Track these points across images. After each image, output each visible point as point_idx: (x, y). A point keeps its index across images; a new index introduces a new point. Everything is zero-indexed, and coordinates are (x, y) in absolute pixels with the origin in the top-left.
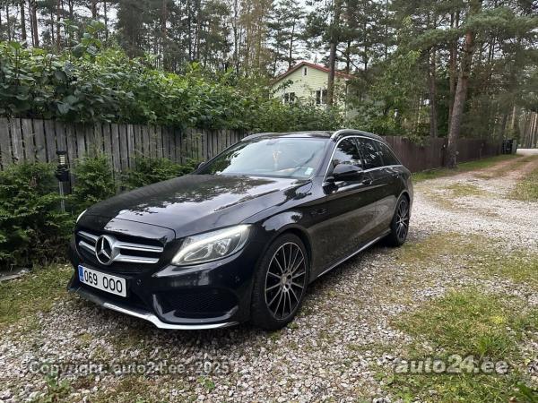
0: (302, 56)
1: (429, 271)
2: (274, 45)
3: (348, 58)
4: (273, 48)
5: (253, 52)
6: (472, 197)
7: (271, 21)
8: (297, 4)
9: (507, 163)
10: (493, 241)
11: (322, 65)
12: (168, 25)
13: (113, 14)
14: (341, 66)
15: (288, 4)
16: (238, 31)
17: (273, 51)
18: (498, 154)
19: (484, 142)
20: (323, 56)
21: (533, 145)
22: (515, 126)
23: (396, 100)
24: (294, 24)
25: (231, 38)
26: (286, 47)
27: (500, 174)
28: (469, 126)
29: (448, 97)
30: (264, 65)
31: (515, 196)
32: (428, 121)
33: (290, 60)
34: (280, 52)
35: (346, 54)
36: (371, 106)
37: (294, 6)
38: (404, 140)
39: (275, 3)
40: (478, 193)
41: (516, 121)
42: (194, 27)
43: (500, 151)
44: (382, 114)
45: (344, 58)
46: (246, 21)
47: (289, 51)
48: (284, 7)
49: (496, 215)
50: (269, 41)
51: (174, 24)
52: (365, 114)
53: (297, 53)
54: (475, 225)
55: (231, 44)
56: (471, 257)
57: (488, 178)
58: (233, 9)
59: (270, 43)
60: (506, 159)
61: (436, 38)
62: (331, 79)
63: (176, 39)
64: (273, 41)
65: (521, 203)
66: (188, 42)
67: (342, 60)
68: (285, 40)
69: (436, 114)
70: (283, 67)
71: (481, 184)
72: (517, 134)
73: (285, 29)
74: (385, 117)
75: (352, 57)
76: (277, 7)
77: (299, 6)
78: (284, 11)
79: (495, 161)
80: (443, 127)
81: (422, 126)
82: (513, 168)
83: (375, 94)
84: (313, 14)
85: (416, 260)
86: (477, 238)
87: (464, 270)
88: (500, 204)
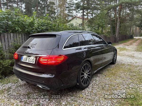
0: (75, 15)
1: (118, 81)
2: (67, 12)
3: (88, 15)
4: (67, 13)
5: (62, 14)
6: (125, 51)
7: (67, 6)
8: (73, 1)
9: (132, 41)
10: (136, 67)
11: (81, 17)
12: (39, 8)
13: (23, 6)
14: (86, 17)
15: (71, 1)
16: (58, 9)
17: (67, 14)
18: (129, 39)
19: (125, 35)
20: (81, 15)
21: (137, 36)
22: (132, 31)
23: (101, 24)
24: (73, 6)
25: (56, 11)
26: (71, 13)
27: (131, 44)
28: (121, 31)
29: (115, 24)
30: (65, 18)
31: (137, 50)
32: (110, 31)
33: (72, 16)
34: (69, 14)
35: (87, 14)
36: (94, 27)
37: (73, 2)
38: (104, 36)
39: (67, 1)
40: (127, 50)
41: (133, 30)
42: (46, 8)
43: (129, 38)
44: (97, 29)
45: (86, 15)
46: (60, 6)
47: (72, 14)
48: (70, 2)
49: (134, 57)
50: (66, 11)
51: (40, 8)
52: (92, 29)
53: (74, 14)
54: (129, 61)
55: (56, 13)
56: (131, 74)
57: (128, 45)
58: (56, 3)
59: (66, 12)
60: (131, 40)
61: (111, 7)
62: (83, 20)
63: (41, 12)
64: (67, 11)
65: (140, 52)
66: (44, 13)
67: (86, 16)
68: (71, 11)
69: (112, 29)
70: (70, 18)
71: (127, 47)
72: (133, 33)
73: (70, 8)
74: (98, 29)
75: (89, 15)
76: (68, 2)
77: (74, 2)
78: (70, 3)
79: (129, 40)
80: (114, 32)
81: (108, 32)
82: (134, 42)
83: (95, 23)
84: (77, 3)
85: (112, 76)
86: (131, 65)
87: (130, 80)
88: (134, 53)
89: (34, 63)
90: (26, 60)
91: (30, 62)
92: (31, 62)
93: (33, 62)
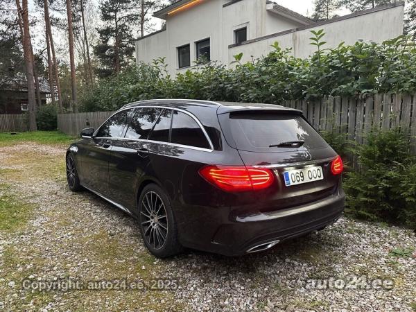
89: (322, 178)
90: (303, 177)
91: (313, 180)
92: (315, 178)
93: (320, 177)
